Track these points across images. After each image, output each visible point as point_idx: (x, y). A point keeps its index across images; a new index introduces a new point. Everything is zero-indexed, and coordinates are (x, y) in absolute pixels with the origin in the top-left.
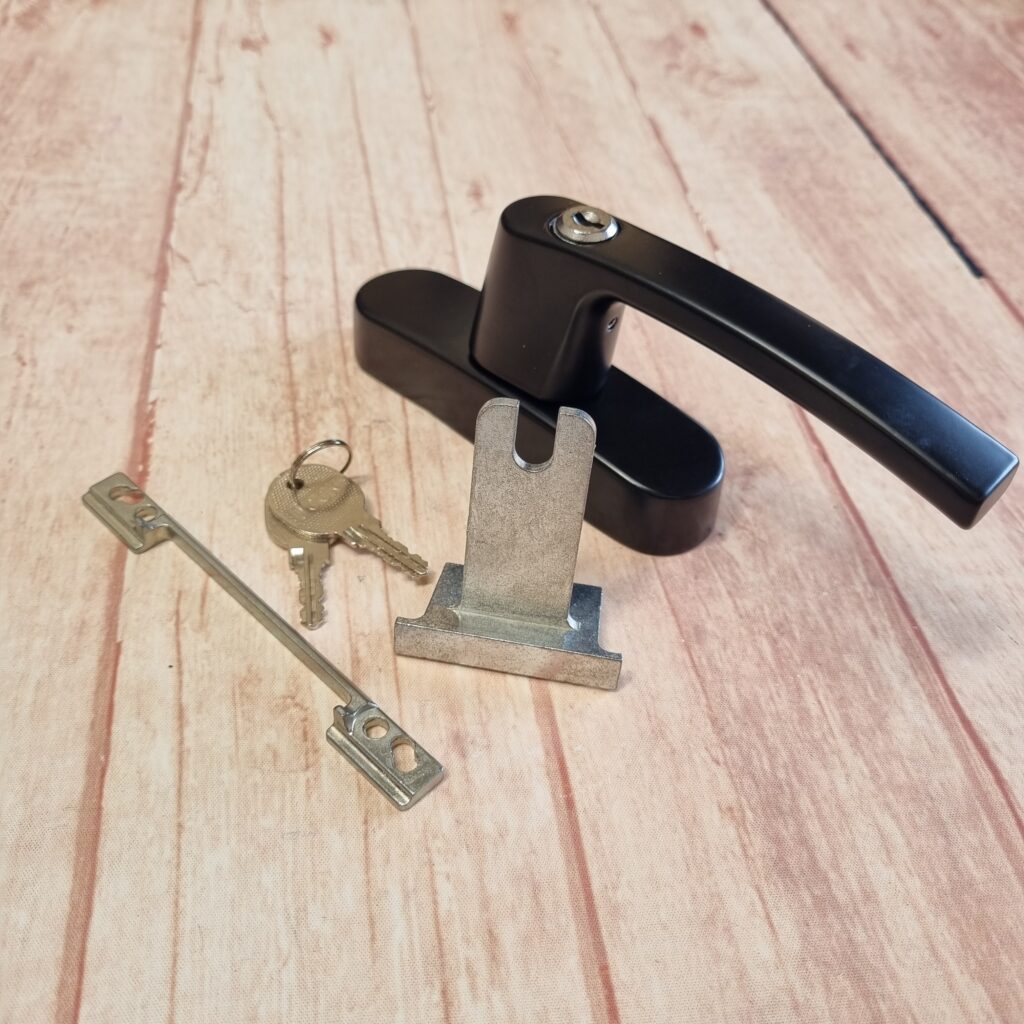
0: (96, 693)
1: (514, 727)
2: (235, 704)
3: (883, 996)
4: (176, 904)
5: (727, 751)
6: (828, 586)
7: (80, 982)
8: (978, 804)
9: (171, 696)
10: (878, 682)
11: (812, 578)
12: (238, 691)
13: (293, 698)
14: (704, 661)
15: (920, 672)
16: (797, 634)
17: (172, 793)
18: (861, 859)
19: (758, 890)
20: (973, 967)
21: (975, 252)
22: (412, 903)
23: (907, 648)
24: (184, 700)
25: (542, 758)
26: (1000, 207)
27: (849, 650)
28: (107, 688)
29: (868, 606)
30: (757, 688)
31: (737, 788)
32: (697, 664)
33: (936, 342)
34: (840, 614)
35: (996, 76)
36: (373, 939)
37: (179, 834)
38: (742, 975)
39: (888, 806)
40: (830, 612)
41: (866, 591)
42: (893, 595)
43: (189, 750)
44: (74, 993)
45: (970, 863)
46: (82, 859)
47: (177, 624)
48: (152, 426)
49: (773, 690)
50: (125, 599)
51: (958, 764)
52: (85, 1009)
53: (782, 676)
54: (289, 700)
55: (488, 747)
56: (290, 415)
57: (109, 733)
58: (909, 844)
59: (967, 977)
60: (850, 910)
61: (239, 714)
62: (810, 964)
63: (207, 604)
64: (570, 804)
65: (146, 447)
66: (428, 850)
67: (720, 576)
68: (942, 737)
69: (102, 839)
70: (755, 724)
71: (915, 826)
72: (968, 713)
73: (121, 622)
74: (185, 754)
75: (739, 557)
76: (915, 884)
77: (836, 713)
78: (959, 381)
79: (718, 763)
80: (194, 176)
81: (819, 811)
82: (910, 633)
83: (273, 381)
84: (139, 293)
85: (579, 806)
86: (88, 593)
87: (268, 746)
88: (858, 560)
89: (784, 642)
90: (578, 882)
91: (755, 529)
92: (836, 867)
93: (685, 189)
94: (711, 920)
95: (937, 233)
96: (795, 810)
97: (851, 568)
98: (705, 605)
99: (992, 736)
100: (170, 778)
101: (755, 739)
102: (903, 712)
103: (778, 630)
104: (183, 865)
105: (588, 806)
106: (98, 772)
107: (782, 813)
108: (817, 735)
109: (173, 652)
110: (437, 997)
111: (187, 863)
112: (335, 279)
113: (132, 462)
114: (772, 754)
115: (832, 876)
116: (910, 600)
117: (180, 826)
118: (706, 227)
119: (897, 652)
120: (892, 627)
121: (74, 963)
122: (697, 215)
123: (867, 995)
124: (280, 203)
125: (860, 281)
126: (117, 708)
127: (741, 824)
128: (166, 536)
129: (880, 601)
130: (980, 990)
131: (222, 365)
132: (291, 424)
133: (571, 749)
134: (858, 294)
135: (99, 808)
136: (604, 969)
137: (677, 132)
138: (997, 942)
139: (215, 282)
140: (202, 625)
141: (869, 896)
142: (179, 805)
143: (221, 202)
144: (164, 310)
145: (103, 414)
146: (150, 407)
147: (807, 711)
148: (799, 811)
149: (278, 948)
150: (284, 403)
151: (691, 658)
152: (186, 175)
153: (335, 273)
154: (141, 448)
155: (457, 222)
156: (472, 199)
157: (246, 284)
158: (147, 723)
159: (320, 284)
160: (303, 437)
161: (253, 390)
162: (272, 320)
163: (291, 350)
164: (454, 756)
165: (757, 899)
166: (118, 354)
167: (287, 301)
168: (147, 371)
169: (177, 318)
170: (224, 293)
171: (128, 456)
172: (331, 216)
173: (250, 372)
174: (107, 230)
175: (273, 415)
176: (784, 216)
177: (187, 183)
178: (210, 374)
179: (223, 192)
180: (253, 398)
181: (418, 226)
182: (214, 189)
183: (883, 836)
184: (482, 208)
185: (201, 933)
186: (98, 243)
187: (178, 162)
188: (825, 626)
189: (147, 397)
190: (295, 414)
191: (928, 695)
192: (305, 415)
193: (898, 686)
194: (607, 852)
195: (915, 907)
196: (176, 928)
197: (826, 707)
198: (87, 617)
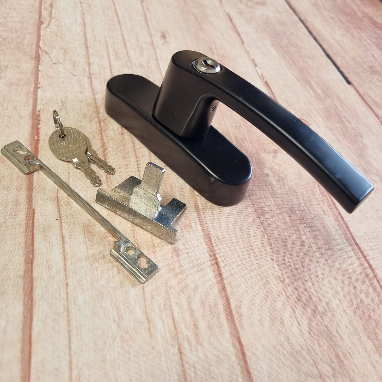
0: (26, 230)
1: (197, 246)
2: (85, 235)
3: (338, 346)
4: (68, 316)
5: (276, 256)
6: (307, 195)
7: (30, 348)
8: (365, 277)
9: (58, 231)
10: (327, 231)
11: (301, 192)
12: (86, 230)
14: (265, 222)
15: (341, 228)
16: (298, 213)
17: (62, 271)
18: (327, 296)
19: (292, 307)
20: (368, 334)
21: (348, 75)
22: (164, 314)
23: (336, 219)
24: (64, 233)
25: (209, 258)
26: (354, 59)
27: (316, 219)
28: (31, 228)
29: (321, 203)
30: (285, 233)
31: (281, 270)
32: (263, 223)
33: (337, 107)
35: (349, 11)
36: (150, 328)
37: (67, 287)
38: (289, 339)
39: (334, 277)
40: (308, 205)
41: (320, 197)
42: (330, 199)
43: (67, 254)
44: (28, 352)
45: (364, 298)
46: (26, 298)
47: (58, 202)
48: (39, 120)
49: (291, 233)
50: (34, 191)
51: (356, 261)
52: (33, 359)
53: (294, 228)
55: (188, 253)
56: (97, 119)
57: (33, 246)
58: (343, 290)
59: (366, 338)
60: (325, 314)
61: (87, 239)
62: (312, 335)
64: (221, 275)
65: (38, 129)
66: (168, 294)
67: (268, 190)
68: (351, 252)
69: (34, 289)
70: (286, 246)
71: (344, 284)
72: (359, 243)
73: (34, 201)
75: (275, 183)
76: (346, 305)
77: (314, 242)
78: (346, 122)
79: (273, 260)
80: (48, 18)
81: (310, 278)
82: (337, 213)
83: (89, 105)
84: (30, 65)
85: (224, 276)
86: (18, 188)
87: (100, 252)
88: (317, 186)
89: (293, 216)
90: (226, 305)
91: (279, 173)
92: (318, 299)
93: (243, 43)
94: (276, 319)
95: (333, 67)
96: (302, 278)
97: (314, 189)
98: (263, 201)
99: (367, 252)
100: (61, 265)
101: (286, 252)
102: (337, 242)
103: (291, 211)
104: (69, 300)
105: (227, 277)
106: (29, 262)
107: (298, 279)
108: (308, 250)
109: (57, 214)
110: (176, 350)
111: (71, 299)
112: (110, 66)
113: (32, 135)
114: (292, 257)
115: (317, 302)
117: (67, 284)
118: (252, 58)
119: (333, 220)
120: (330, 211)
121: (27, 340)
122: (248, 52)
123: (333, 346)
124: (85, 33)
125: (308, 82)
126: (35, 236)
127: (284, 283)
129: (325, 202)
130: (371, 343)
131: (66, 97)
132: (98, 123)
133: (219, 254)
134: (308, 88)
135: (32, 277)
136: (239, 338)
137: (238, 20)
138: (375, 325)
139: (60, 63)
140: (68, 203)
141: (331, 310)
142: (66, 276)
143: (60, 31)
144: (40, 73)
145: (17, 114)
146: (38, 113)
147: (303, 241)
148: (304, 278)
149: (112, 333)
150: (94, 114)
151: (261, 221)
152: (44, 18)
153: (110, 63)
154: (36, 129)
155: (157, 47)
156: (162, 38)
157: (74, 65)
158: (49, 242)
159: (104, 67)
160: (103, 128)
161: (81, 108)
162: (86, 80)
163: (95, 93)
164: (175, 257)
165: (291, 311)
166: (22, 90)
167: (91, 73)
168: (35, 98)
169: (46, 77)
170: (65, 68)
171: (30, 132)
172: (106, 40)
173: (79, 101)
174: (12, 38)
175: (90, 119)
176: (279, 56)
177: (45, 21)
178: (62, 101)
179: (60, 26)
180: (81, 112)
181: (142, 47)
182: (57, 25)
183: (333, 288)
184: (166, 42)
185: (80, 327)
186: (8, 42)
187: (40, 12)
188: (307, 210)
189: (36, 108)
190: (99, 119)
191: (345, 236)
192: (103, 120)
193: (334, 233)
194: (236, 294)
195: (347, 313)
196: (69, 326)
197: (310, 240)
198: (19, 198)
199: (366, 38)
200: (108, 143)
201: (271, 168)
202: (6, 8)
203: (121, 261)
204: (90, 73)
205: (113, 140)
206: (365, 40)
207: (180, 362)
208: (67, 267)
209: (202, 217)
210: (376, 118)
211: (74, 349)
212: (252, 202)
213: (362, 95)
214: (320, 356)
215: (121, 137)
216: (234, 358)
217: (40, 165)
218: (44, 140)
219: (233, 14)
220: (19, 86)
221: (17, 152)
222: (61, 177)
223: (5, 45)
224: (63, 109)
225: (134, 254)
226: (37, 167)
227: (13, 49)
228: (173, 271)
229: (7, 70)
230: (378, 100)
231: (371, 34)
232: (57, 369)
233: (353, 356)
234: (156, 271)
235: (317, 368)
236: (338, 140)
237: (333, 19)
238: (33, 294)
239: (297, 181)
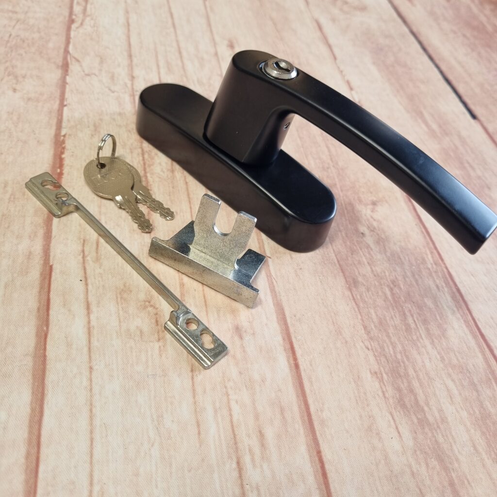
0: (40, 292)
1: (266, 324)
2: (118, 304)
3: (453, 470)
4: (91, 411)
5: (372, 343)
6: (414, 263)
7: (38, 452)
8: (491, 377)
9: (82, 296)
10: (441, 313)
11: (407, 259)
12: (119, 296)
13: (149, 302)
14: (359, 297)
15: (460, 309)
16: (402, 287)
17: (86, 350)
18: (439, 401)
19: (391, 414)
20: (493, 456)
21: (472, 107)
22: (219, 415)
23: (454, 298)
24: (90, 299)
25: (281, 342)
26: (482, 86)
27: (427, 296)
28: (46, 290)
29: (434, 275)
30: (385, 313)
31: (379, 362)
32: (355, 298)
33: (457, 148)
36: (199, 433)
37: (91, 372)
38: (386, 457)
39: (450, 375)
40: (417, 277)
41: (433, 268)
42: (445, 270)
43: (93, 327)
44: (35, 458)
45: (489, 406)
46: (36, 384)
47: (84, 257)
48: (64, 148)
49: (392, 313)
50: (53, 242)
51: (480, 355)
52: (42, 468)
53: (396, 307)
54: (147, 303)
55: (254, 334)
56: (140, 150)
57: (48, 315)
58: (460, 394)
59: (491, 461)
60: (435, 426)
61: (121, 309)
62: (418, 453)
63: (99, 248)
64: (297, 366)
65: (61, 160)
66: (226, 387)
67: (363, 254)
68: (472, 343)
69: (47, 373)
70: (385, 330)
71: (463, 385)
72: (483, 331)
73: (52, 254)
74: (92, 329)
75: (372, 246)
76: (464, 414)
77: (423, 327)
78: (469, 169)
79: (368, 349)
80: (81, 16)
81: (418, 376)
82: (454, 290)
83: (129, 131)
84: (53, 76)
85: (301, 367)
86: (32, 236)
87: (137, 327)
88: (428, 252)
89: (396, 290)
90: (303, 406)
91: (379, 232)
92: (427, 404)
93: (335, 58)
94: (370, 429)
95: (453, 95)
96: (407, 375)
97: (425, 256)
98: (357, 268)
100: (84, 341)
101: (386, 338)
102: (453, 328)
103: (393, 284)
104: (93, 390)
105: (306, 368)
106: (42, 336)
107: (400, 376)
108: (415, 337)
109: (82, 273)
110: (234, 465)
111: (96, 389)
113: (54, 167)
114: (394, 346)
115: (426, 408)
116: (453, 274)
117: (91, 368)
118: (346, 78)
119: (449, 299)
120: (446, 286)
121: (34, 442)
122: (342, 72)
123: (446, 469)
124: (129, 37)
125: (420, 114)
126: (52, 301)
127: (381, 380)
128: (73, 210)
129: (440, 274)
131: (101, 120)
132: (141, 155)
133: (296, 338)
134: (420, 121)
135: (45, 356)
136: (319, 452)
139: (95, 75)
140: (97, 259)
141: (444, 420)
142: (90, 357)
143: (96, 32)
144: (67, 86)
145: (35, 139)
146: (62, 138)
147: (409, 325)
148: (408, 376)
149: (149, 437)
150: (136, 144)
151: (352, 295)
152: (76, 15)
154: (58, 160)
155: (222, 59)
156: (229, 48)
157: (112, 78)
158: (69, 310)
160: (147, 163)
161: (119, 135)
162: (127, 98)
164: (236, 338)
165: (391, 419)
166: (43, 107)
168: (60, 118)
169: (75, 91)
170: (100, 81)
171: (51, 163)
172: (156, 48)
173: (117, 125)
174: (33, 39)
175: (131, 149)
176: (383, 77)
177: (77, 20)
178: (95, 123)
179: (97, 27)
181: (202, 59)
182: (92, 25)
183: (448, 390)
185: (106, 427)
186: (28, 45)
187: (71, 7)
188: (415, 283)
189: (60, 133)
190: (143, 150)
191: (465, 321)
194: (317, 392)
195: (465, 426)
196: (91, 424)
197: (418, 324)
198: (32, 250)
200: (153, 182)
201: (367, 225)
204: (133, 89)
205: (160, 178)
207: (239, 482)
208: (92, 345)
209: (274, 286)
211: (96, 456)
212: (342, 270)
214: (428, 482)
215: (170, 174)
216: (311, 480)
218: (68, 174)
219: (323, 21)
220: (39, 102)
223: (24, 48)
224: (95, 135)
227: (34, 53)
229: (24, 81)
232: (73, 483)
233: (473, 484)
237: (455, 32)
238: (46, 380)
239: (403, 244)
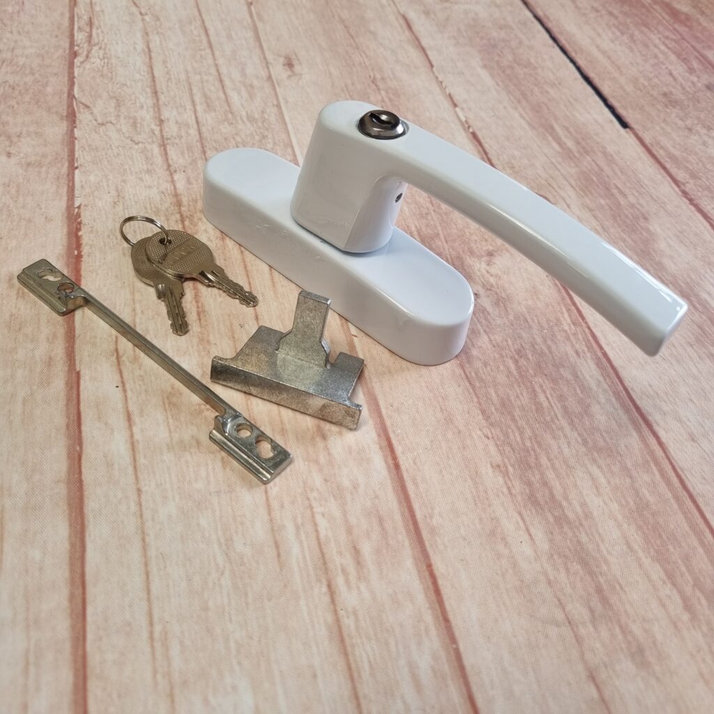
0: (67, 405)
2: (166, 410)
3: (601, 573)
4: (144, 540)
5: (493, 430)
6: (546, 325)
7: (84, 593)
8: (649, 458)
9: (120, 406)
10: (583, 385)
11: (536, 320)
12: (166, 401)
14: (473, 375)
15: (607, 379)
16: (530, 357)
17: (130, 469)
18: (581, 493)
19: (520, 514)
20: (653, 553)
21: (622, 113)
22: (302, 532)
23: (598, 364)
24: (130, 409)
25: (376, 439)
26: (635, 81)
27: (563, 366)
28: (75, 401)
29: (572, 338)
30: (509, 391)
31: (502, 453)
32: (469, 376)
33: (602, 170)
34: (556, 343)
36: (279, 555)
37: (139, 495)
38: (515, 565)
39: (594, 461)
40: (549, 342)
41: (570, 329)
42: (587, 330)
43: (138, 441)
44: (81, 600)
45: (647, 494)
46: (73, 514)
47: (118, 358)
48: (80, 223)
49: (519, 391)
50: (78, 342)
51: (634, 433)
52: (90, 611)
53: (523, 383)
54: (203, 407)
55: (340, 432)
56: (178, 216)
57: (80, 432)
58: (609, 483)
59: (649, 559)
60: (577, 524)
61: (170, 417)
62: (556, 557)
64: (397, 466)
65: (78, 238)
66: (308, 499)
68: (624, 418)
69: (86, 501)
70: (510, 413)
71: (612, 472)
72: (638, 402)
73: (77, 358)
74: (136, 444)
75: (490, 309)
76: (615, 507)
77: (559, 405)
78: (618, 195)
79: (488, 438)
80: (86, 45)
81: (553, 465)
82: (600, 354)
83: (163, 193)
84: (57, 130)
85: (403, 468)
86: (51, 339)
87: (193, 437)
88: (564, 310)
89: (523, 362)
90: (407, 513)
91: (498, 291)
92: (566, 499)
93: (432, 66)
94: (493, 533)
95: (597, 98)
96: (538, 465)
97: (560, 315)
98: (470, 339)
100: (127, 460)
101: (510, 422)
102: (599, 403)
103: (518, 354)
104: (144, 515)
105: (409, 468)
106: (76, 458)
107: (530, 467)
108: (548, 418)
109: (117, 377)
110: (325, 589)
111: (147, 514)
112: (197, 122)
113: (69, 248)
114: (521, 431)
115: (564, 504)
116: (598, 334)
117: (139, 490)
118: (448, 91)
119: (593, 366)
120: (589, 351)
121: (78, 582)
123: (591, 573)
124: (151, 68)
125: (550, 129)
126: (83, 415)
127: (506, 474)
129: (580, 336)
130: (658, 567)
131: (124, 181)
132: (179, 222)
133: (394, 432)
134: (550, 138)
135: (81, 481)
136: (429, 566)
137: (422, 26)
138: (665, 538)
139: (111, 123)
140: (135, 359)
141: (588, 515)
142: (137, 478)
143: (107, 66)
144: (76, 141)
145: (42, 215)
146: (76, 210)
147: (541, 404)
148: (541, 466)
149: (217, 565)
150: (172, 208)
151: (465, 373)
153: (196, 118)
154: (74, 239)
155: (278, 84)
156: (286, 67)
157: (134, 125)
158: (106, 424)
159: (187, 125)
160: (189, 231)
161: (150, 199)
162: (156, 150)
163: (172, 171)
165: (519, 519)
166: (48, 173)
167: (165, 137)
168: (71, 185)
169: (87, 148)
170: (119, 131)
171: (65, 244)
172: (188, 78)
174: (25, 83)
175: (166, 216)
176: (498, 84)
177: (80, 51)
178: (117, 187)
179: (107, 58)
180: (150, 205)
181: (252, 86)
182: (101, 57)
183: (593, 479)
184: (294, 74)
185: (163, 557)
186: (20, 92)
187: (72, 36)
188: (547, 351)
189: (73, 204)
190: (182, 216)
191: (614, 393)
192: (189, 216)
193: (595, 388)
194: (424, 495)
195: (616, 520)
196: (145, 556)
197: (552, 402)
198: (53, 354)
199: (657, 41)
201: (483, 283)
202: (11, 32)
203: (228, 449)
204: (162, 136)
206: (655, 46)
207: (332, 607)
208: (138, 463)
210: (674, 185)
211: (154, 592)
213: (649, 145)
214: (569, 590)
215: (220, 243)
217: (84, 298)
218: (88, 256)
219: (412, 15)
220: (41, 167)
221: (45, 278)
222: (121, 317)
223: (15, 98)
224: (119, 201)
225: (250, 436)
226: (80, 301)
227: (29, 103)
228: (317, 462)
229: (20, 141)
230: (677, 153)
231: (667, 33)
232: (129, 624)
233: (626, 589)
234: (288, 461)
235: (564, 610)
236: (603, 227)
237: (597, 11)
238: (85, 508)
239: (530, 302)
